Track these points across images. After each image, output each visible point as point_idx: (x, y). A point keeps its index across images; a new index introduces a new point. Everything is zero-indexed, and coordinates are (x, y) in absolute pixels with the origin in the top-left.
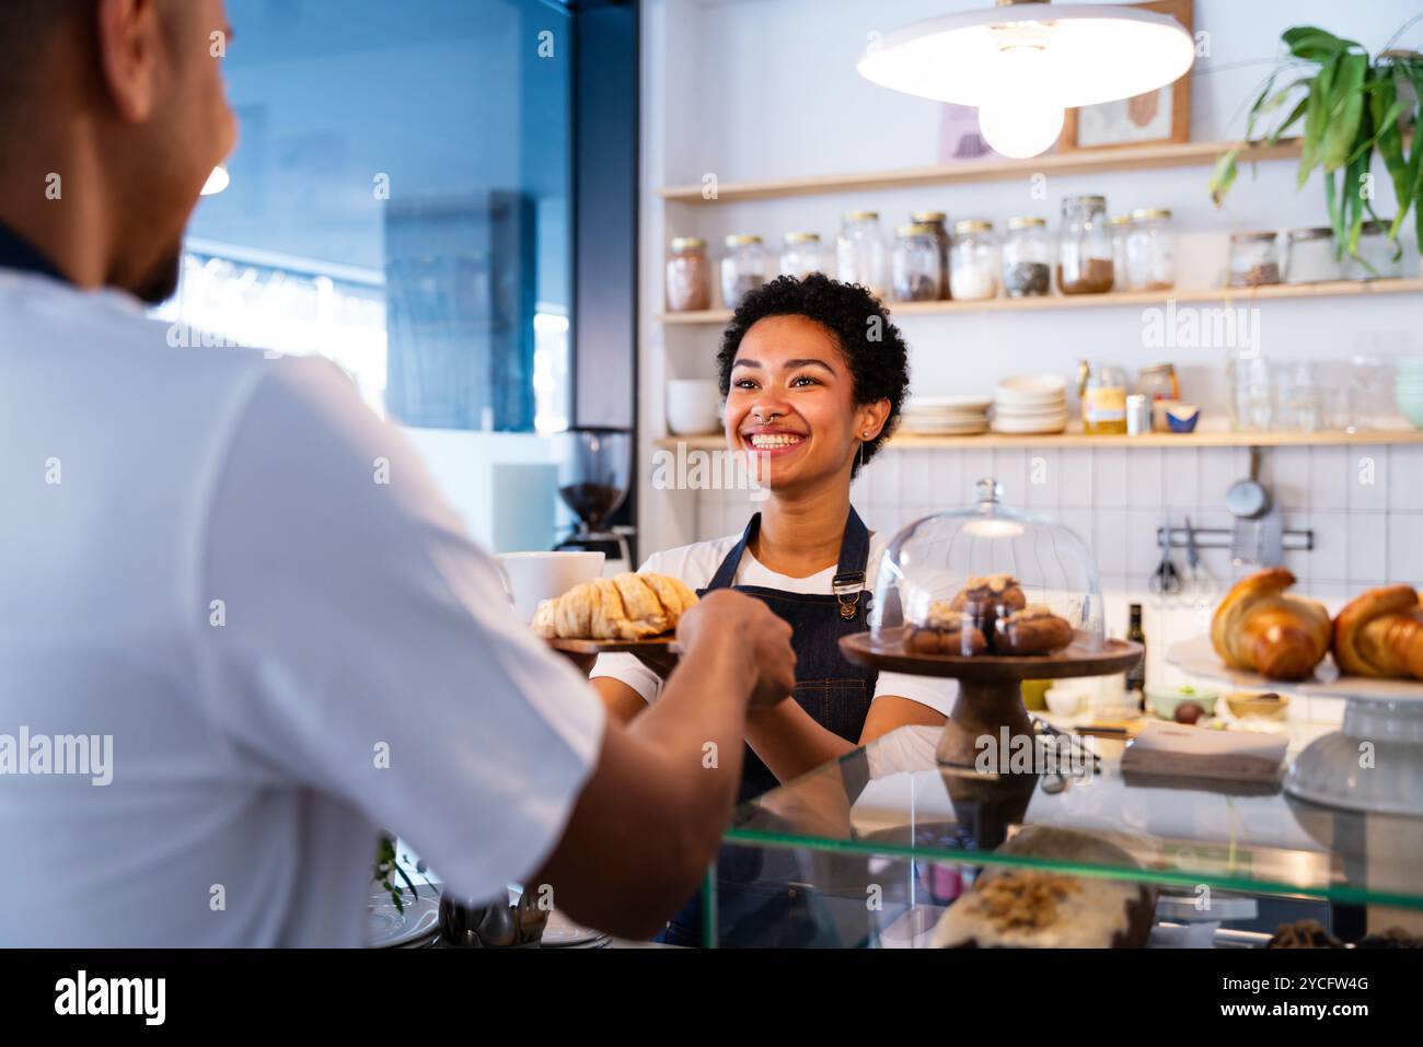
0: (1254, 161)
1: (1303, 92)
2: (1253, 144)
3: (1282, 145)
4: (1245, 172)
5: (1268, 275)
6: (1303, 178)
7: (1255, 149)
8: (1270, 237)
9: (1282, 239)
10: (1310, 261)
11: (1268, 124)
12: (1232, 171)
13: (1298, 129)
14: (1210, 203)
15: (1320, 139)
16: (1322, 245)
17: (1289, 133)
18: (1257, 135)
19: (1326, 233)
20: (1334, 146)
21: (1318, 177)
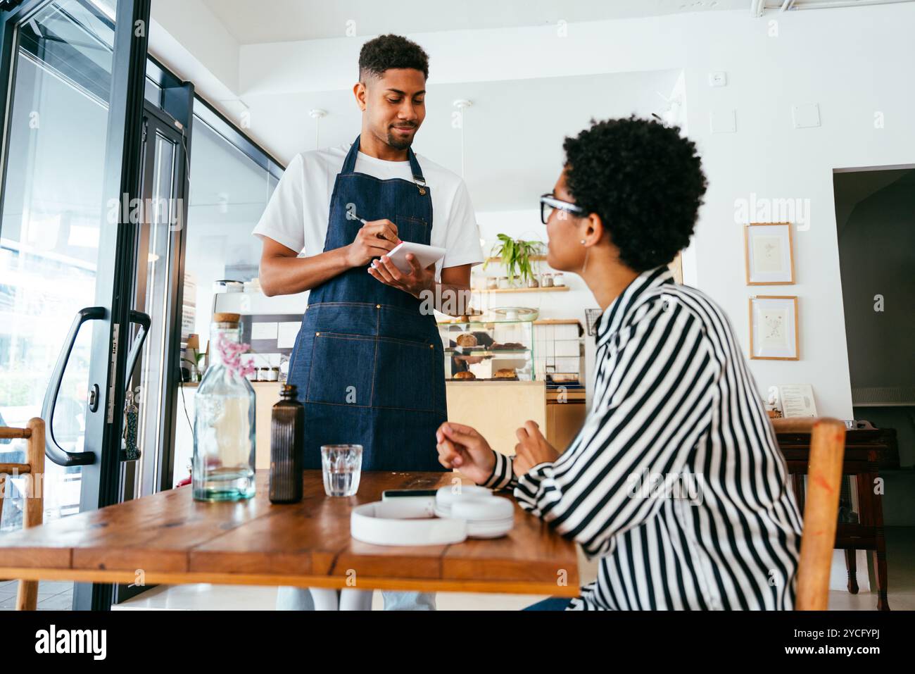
0: (492, 262)
1: (501, 248)
2: (491, 258)
3: (497, 259)
4: (490, 264)
5: (495, 287)
6: (501, 265)
7: (492, 260)
8: (495, 279)
9: (498, 280)
10: (503, 285)
11: (494, 254)
12: (487, 264)
13: (500, 255)
14: (482, 270)
15: (505, 257)
16: (506, 281)
17: (499, 256)
18: (492, 256)
19: (507, 278)
20: (508, 259)
21: (505, 265)
